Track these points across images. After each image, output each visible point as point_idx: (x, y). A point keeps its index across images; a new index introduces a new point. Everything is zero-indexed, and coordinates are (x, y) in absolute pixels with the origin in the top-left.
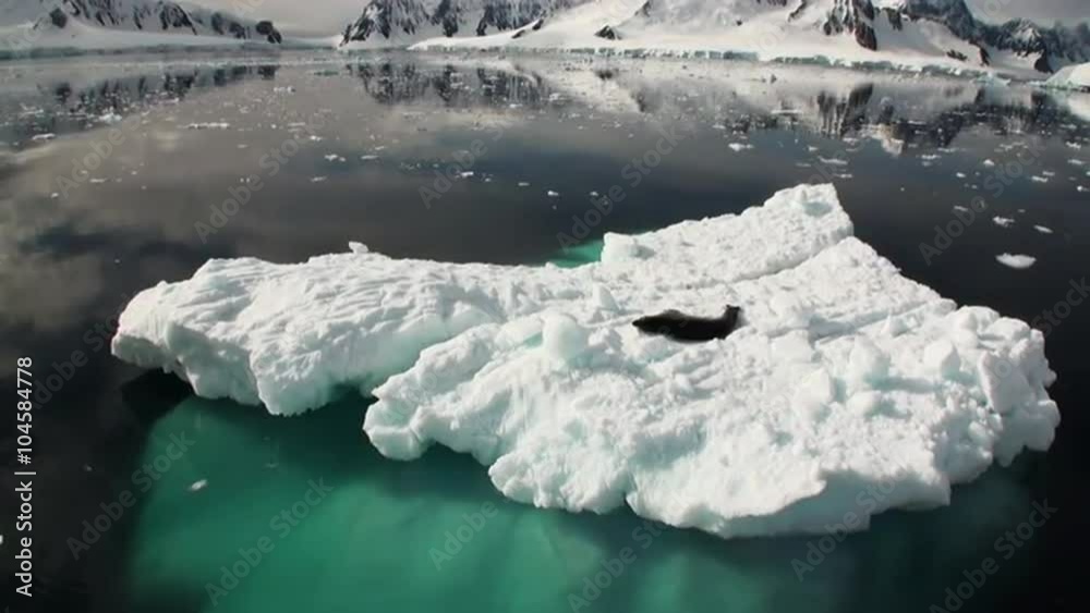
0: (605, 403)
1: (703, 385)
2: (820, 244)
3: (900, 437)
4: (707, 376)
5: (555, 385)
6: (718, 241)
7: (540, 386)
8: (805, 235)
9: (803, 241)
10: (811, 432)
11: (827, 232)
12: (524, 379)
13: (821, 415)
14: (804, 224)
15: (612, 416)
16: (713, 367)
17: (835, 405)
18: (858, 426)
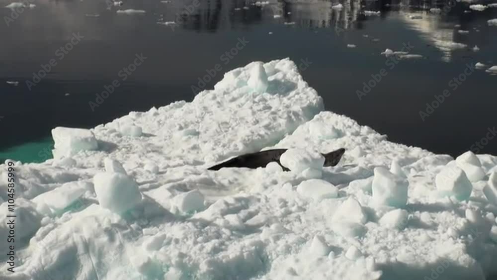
0: (173, 242)
1: (250, 222)
2: (294, 121)
3: (432, 240)
4: (251, 215)
5: (119, 236)
6: (181, 128)
7: (105, 239)
8: (274, 113)
9: (275, 119)
10: (359, 244)
11: (296, 108)
12: (86, 234)
13: (360, 232)
14: (269, 103)
15: (184, 251)
16: (252, 209)
17: (370, 225)
18: (394, 236)
